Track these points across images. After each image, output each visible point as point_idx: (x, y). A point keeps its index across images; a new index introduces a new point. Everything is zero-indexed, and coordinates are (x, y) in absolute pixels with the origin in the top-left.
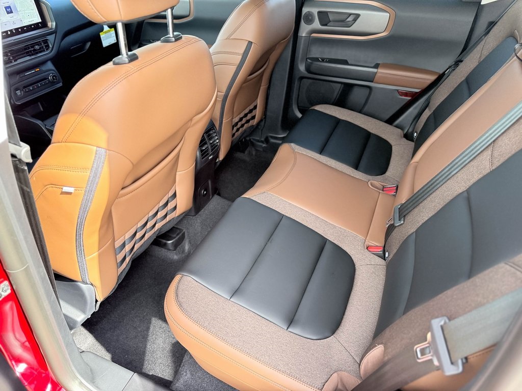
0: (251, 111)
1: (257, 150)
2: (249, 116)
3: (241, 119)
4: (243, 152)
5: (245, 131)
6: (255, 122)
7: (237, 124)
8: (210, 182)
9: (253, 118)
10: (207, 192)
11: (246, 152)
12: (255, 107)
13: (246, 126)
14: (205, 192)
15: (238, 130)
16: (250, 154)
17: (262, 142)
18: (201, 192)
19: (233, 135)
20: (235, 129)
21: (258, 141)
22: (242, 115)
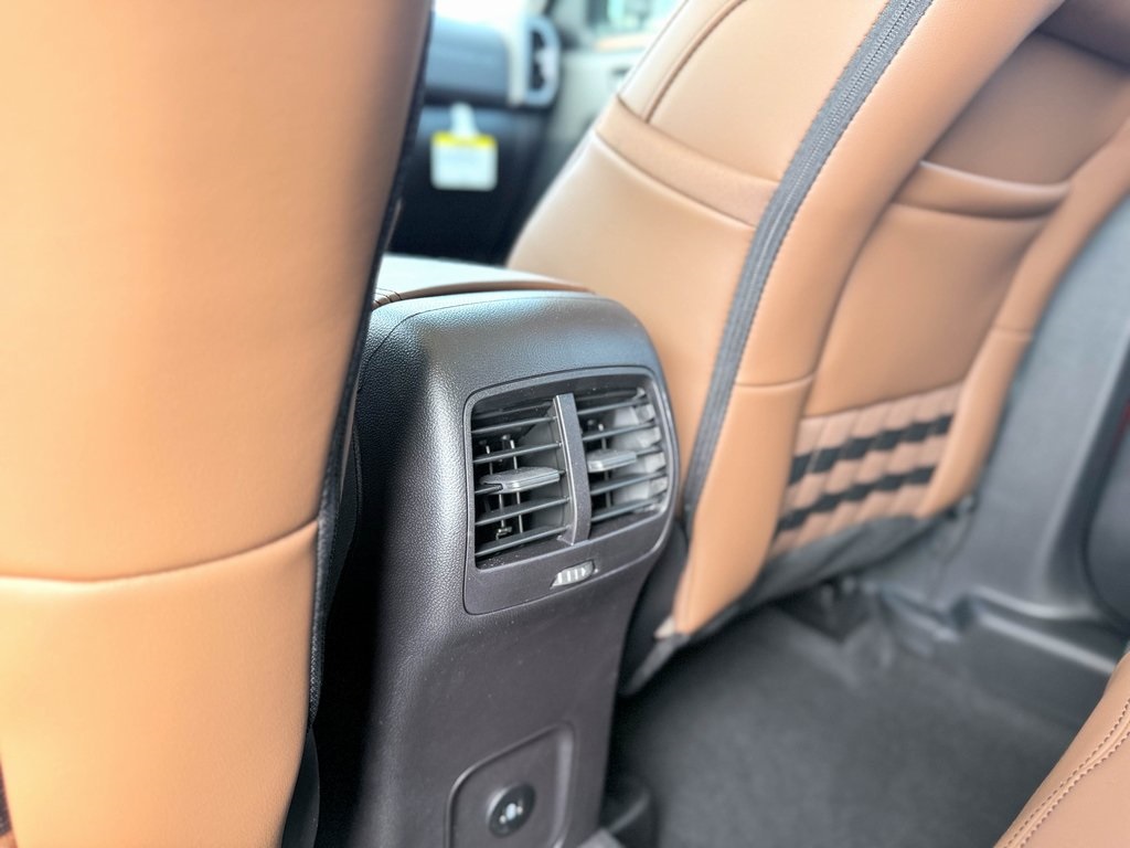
0: (918, 432)
1: (902, 649)
2: (903, 458)
3: (857, 448)
4: (837, 635)
5: (864, 532)
6: (922, 502)
7: (827, 460)
8: (566, 749)
9: (923, 475)
10: (529, 808)
11: (852, 645)
12: (943, 425)
13: (876, 503)
14: (512, 811)
15: (827, 503)
16: (868, 657)
17: (936, 616)
18: (482, 798)
19: (791, 520)
20: (809, 488)
21: (918, 608)
22: (867, 423)
